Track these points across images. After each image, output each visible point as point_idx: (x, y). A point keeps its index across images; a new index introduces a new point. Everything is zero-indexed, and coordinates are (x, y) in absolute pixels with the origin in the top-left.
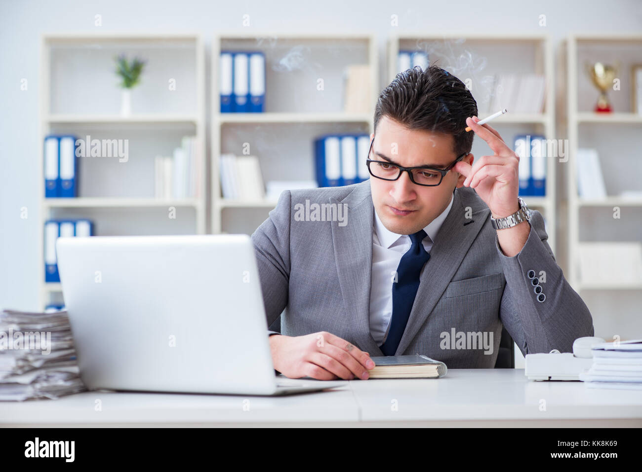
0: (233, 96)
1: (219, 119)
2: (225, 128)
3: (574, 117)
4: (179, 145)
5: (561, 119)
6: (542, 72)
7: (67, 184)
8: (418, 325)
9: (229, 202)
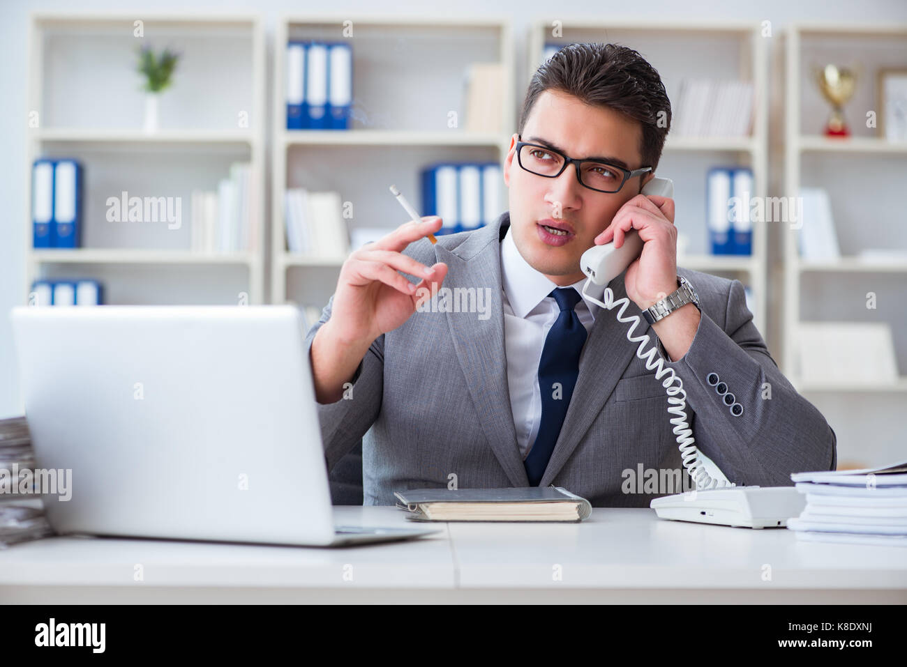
0: (305, 106)
1: (284, 138)
2: (294, 151)
3: (795, 143)
4: (226, 174)
5: (776, 145)
6: (750, 77)
7: (64, 229)
8: (575, 440)
9: (297, 258)
